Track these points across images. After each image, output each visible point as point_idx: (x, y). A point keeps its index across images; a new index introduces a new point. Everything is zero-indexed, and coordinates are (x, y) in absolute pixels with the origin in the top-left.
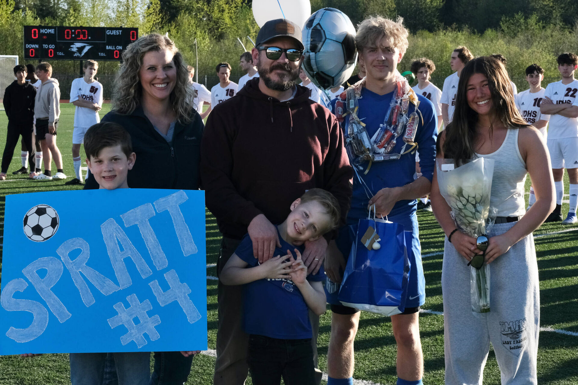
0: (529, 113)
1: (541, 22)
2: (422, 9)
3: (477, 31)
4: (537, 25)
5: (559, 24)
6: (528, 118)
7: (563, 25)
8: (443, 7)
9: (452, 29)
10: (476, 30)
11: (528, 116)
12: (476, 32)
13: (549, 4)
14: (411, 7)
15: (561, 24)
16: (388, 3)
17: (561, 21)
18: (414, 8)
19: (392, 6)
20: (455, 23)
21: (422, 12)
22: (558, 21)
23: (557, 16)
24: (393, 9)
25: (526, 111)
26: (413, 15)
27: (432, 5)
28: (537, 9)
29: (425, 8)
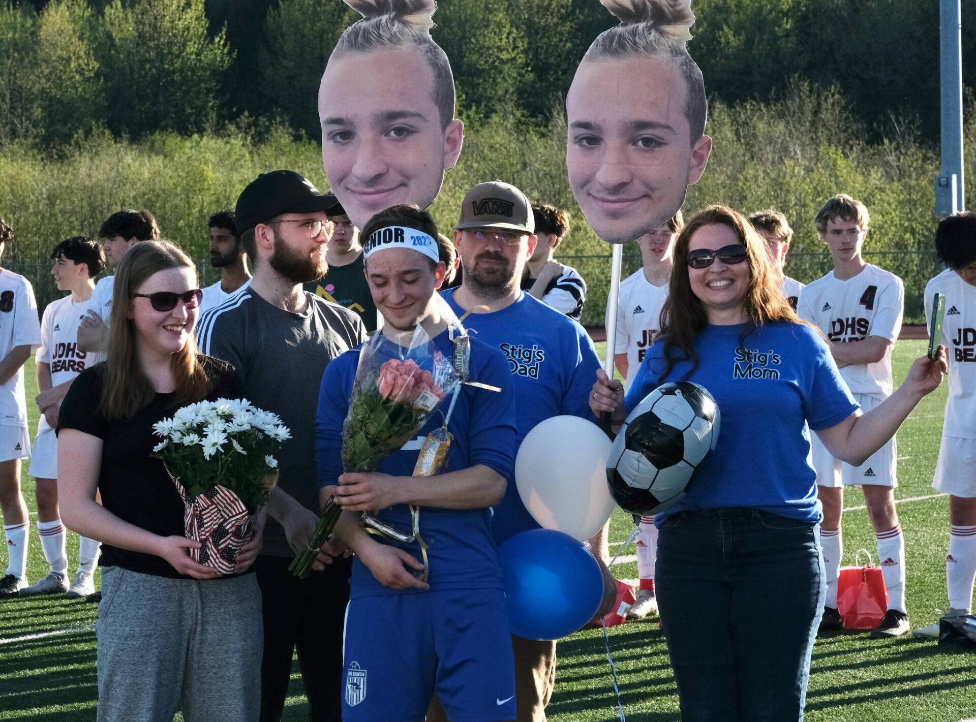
0: (69, 350)
1: (474, 108)
2: (174, 72)
3: (306, 133)
4: (464, 117)
5: (513, 114)
6: (67, 359)
7: (523, 115)
8: (231, 67)
9: (238, 127)
10: (303, 132)
11: (67, 356)
12: (305, 136)
13: (514, 59)
14: (142, 67)
15: (519, 114)
16: (79, 58)
17: (518, 106)
18: (150, 69)
19: (88, 65)
20: (246, 113)
21: (173, 80)
22: (510, 107)
23: (507, 91)
24: (92, 75)
25: (63, 345)
26: (148, 91)
27: (200, 60)
28: (483, 70)
29: (181, 70)
